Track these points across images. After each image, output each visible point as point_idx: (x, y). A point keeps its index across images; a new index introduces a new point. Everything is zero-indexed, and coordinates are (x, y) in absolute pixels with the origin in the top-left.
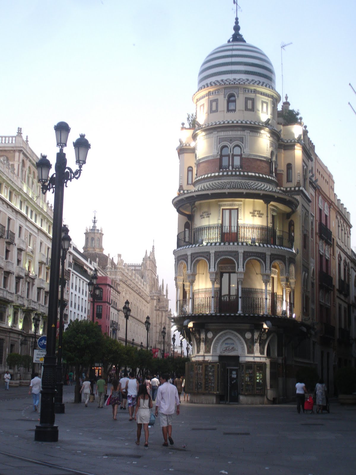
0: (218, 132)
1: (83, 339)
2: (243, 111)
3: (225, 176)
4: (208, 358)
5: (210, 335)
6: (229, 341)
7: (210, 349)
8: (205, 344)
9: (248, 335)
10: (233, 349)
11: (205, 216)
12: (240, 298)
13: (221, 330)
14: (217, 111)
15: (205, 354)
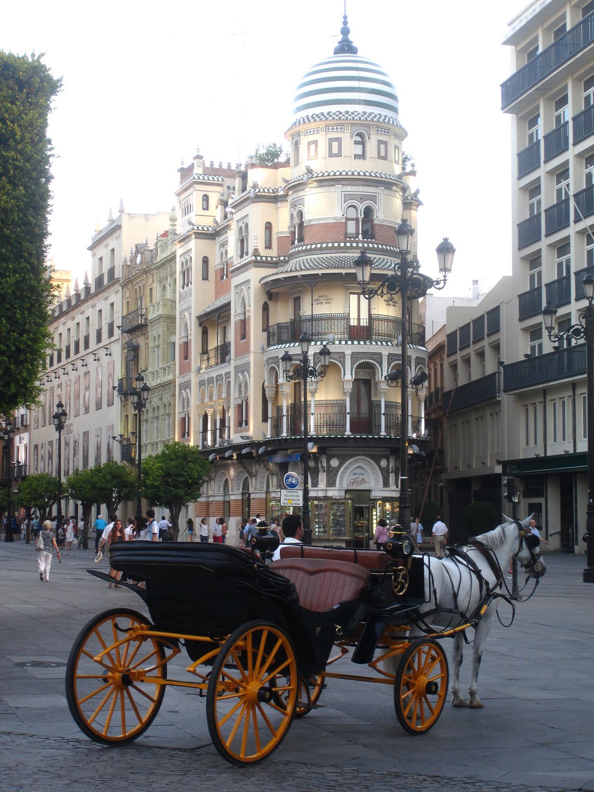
0: (343, 185)
1: (195, 471)
2: (375, 158)
3: (354, 248)
4: (333, 493)
5: (334, 463)
6: (359, 471)
7: (335, 481)
8: (328, 475)
9: (384, 463)
10: (363, 481)
11: (324, 302)
12: (384, 414)
13: (351, 456)
14: (339, 155)
15: (328, 488)
